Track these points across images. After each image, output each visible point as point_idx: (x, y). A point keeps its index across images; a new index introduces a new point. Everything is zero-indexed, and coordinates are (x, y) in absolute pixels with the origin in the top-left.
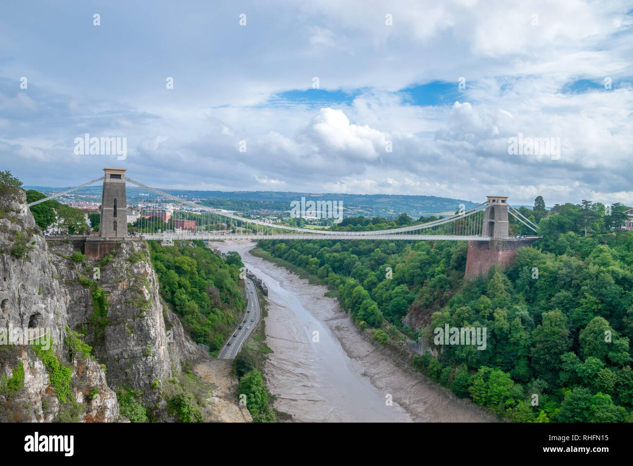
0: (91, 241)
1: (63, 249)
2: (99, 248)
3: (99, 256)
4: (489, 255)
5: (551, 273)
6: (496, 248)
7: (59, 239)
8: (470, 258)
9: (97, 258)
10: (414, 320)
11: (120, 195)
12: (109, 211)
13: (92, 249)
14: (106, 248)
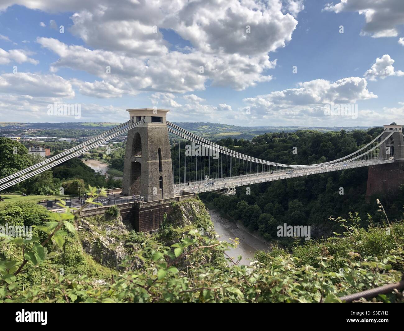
0: (145, 209)
2: (154, 217)
3: (154, 227)
9: (152, 230)
11: (164, 144)
12: (154, 164)
13: (147, 219)
14: (162, 214)
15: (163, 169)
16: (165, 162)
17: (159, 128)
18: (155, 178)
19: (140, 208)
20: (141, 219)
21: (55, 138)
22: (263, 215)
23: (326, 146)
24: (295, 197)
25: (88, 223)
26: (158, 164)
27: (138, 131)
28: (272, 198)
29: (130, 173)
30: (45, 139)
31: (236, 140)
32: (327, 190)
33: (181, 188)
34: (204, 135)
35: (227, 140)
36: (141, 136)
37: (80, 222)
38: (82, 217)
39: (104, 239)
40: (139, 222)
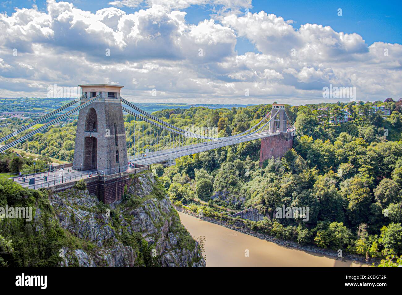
0: (109, 182)
2: (117, 189)
3: (117, 199)
4: (280, 144)
6: (285, 139)
8: (263, 146)
9: (115, 201)
11: (119, 119)
12: (111, 138)
13: (111, 192)
14: (123, 186)
15: (119, 144)
16: (120, 137)
17: (114, 104)
18: (112, 152)
19: (105, 181)
20: (106, 191)
23: (224, 121)
25: (60, 197)
26: (115, 139)
27: (93, 107)
29: (83, 148)
36: (97, 111)
37: (53, 197)
38: (54, 192)
39: (77, 212)
40: (105, 194)
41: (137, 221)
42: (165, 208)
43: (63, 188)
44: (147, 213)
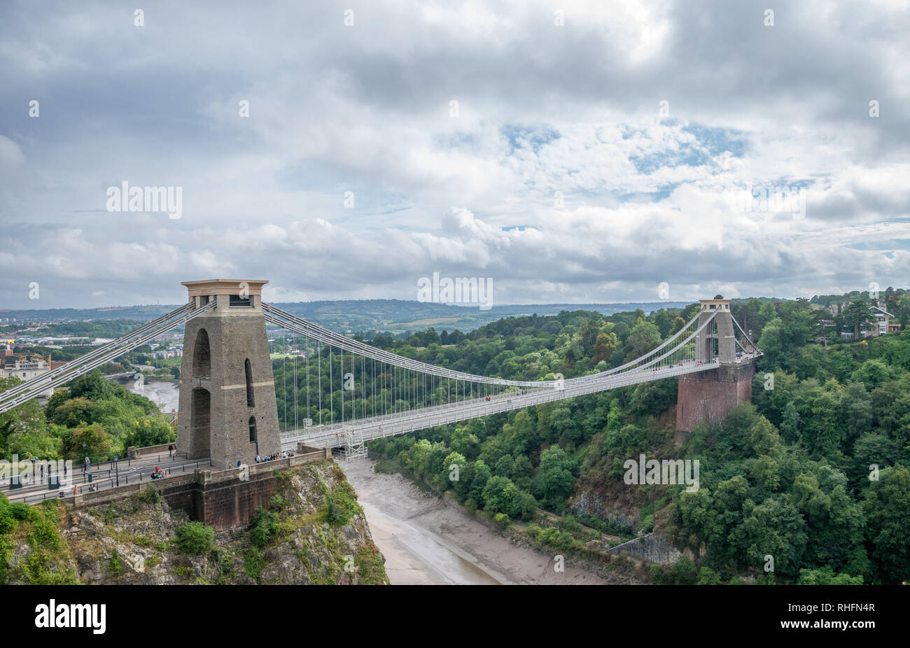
0: (216, 485)
1: (147, 523)
2: (237, 500)
3: (238, 521)
4: (720, 389)
5: (836, 409)
6: (732, 378)
7: (126, 494)
8: (682, 395)
9: (233, 528)
10: (597, 501)
11: (256, 350)
12: (237, 392)
13: (220, 507)
15: (256, 402)
16: (260, 388)
17: (246, 318)
18: (239, 420)
19: (206, 484)
20: (207, 506)
21: (85, 340)
22: (492, 480)
23: (606, 341)
24: (554, 441)
25: (92, 519)
26: (246, 392)
27: (202, 326)
28: (510, 444)
29: (190, 413)
30: (65, 341)
31: (445, 333)
32: (609, 424)
33: (299, 439)
34: (385, 324)
35: (428, 335)
36: (210, 335)
37: (75, 519)
38: (81, 508)
39: (127, 551)
40: (205, 512)
41: (274, 572)
42: (348, 545)
43: (105, 498)
44: (298, 556)
